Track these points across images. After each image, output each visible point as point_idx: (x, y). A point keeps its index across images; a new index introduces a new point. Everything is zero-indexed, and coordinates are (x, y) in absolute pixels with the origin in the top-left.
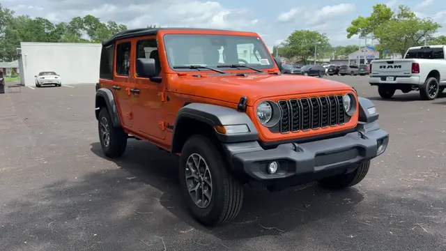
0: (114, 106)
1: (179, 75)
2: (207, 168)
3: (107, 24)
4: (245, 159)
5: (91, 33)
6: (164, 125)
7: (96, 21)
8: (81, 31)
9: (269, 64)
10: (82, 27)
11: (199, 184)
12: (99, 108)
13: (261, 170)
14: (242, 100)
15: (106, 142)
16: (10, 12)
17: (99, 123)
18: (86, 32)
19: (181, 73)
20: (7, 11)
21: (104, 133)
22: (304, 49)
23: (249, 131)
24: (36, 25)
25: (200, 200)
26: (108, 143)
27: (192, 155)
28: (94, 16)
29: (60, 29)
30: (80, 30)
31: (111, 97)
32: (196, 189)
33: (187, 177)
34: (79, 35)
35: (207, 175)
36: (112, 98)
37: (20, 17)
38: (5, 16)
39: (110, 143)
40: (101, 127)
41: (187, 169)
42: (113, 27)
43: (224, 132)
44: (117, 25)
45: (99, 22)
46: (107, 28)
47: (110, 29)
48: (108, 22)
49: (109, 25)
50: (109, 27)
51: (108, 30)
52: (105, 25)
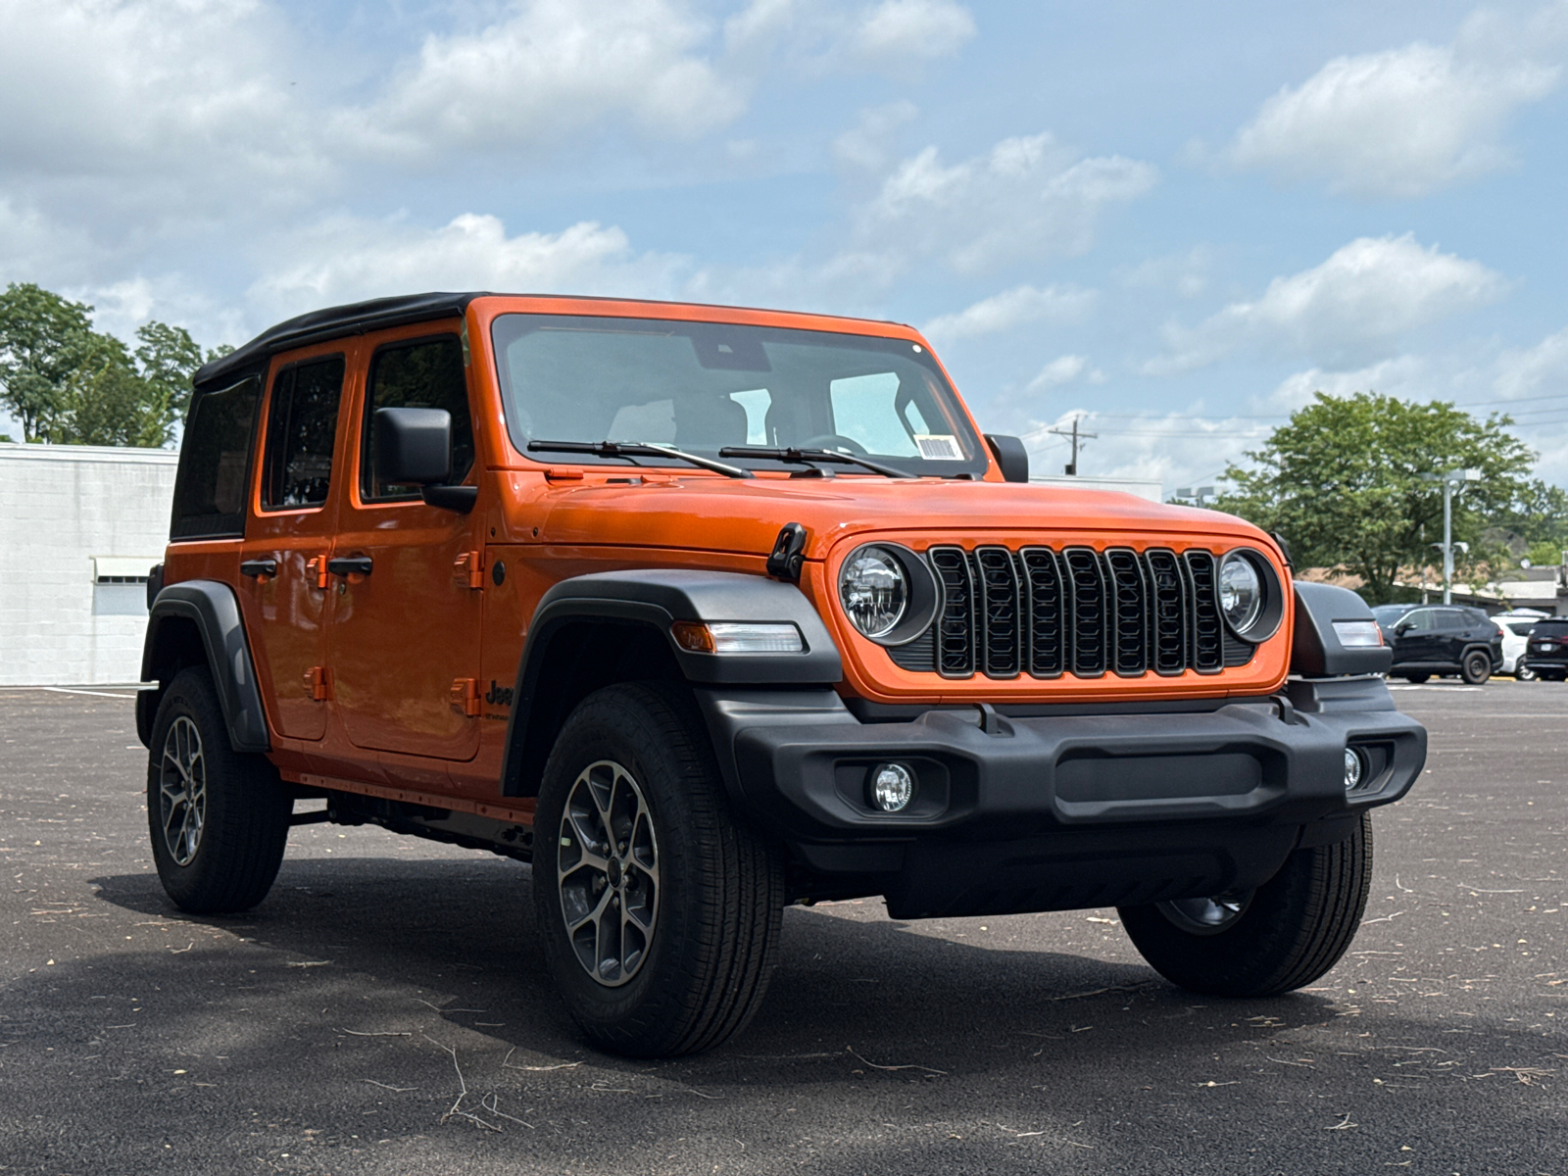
0: (239, 657)
1: (549, 476)
2: (642, 807)
4: (781, 743)
6: (477, 695)
7: (70, 317)
9: (960, 457)
11: (609, 893)
12: (154, 685)
13: (842, 790)
14: (787, 536)
15: (183, 845)
17: (155, 758)
19: (557, 469)
21: (176, 799)
22: (1377, 509)
23: (806, 647)
25: (611, 962)
26: (193, 846)
27: (585, 775)
31: (229, 613)
32: (596, 916)
33: (562, 875)
35: (644, 840)
36: (236, 621)
39: (203, 845)
40: (160, 774)
41: (565, 842)
43: (706, 644)
44: (198, 347)
45: (90, 329)
46: (131, 366)
47: (150, 374)
48: (143, 331)
49: (148, 349)
50: (145, 360)
51: (137, 378)
52: (122, 346)
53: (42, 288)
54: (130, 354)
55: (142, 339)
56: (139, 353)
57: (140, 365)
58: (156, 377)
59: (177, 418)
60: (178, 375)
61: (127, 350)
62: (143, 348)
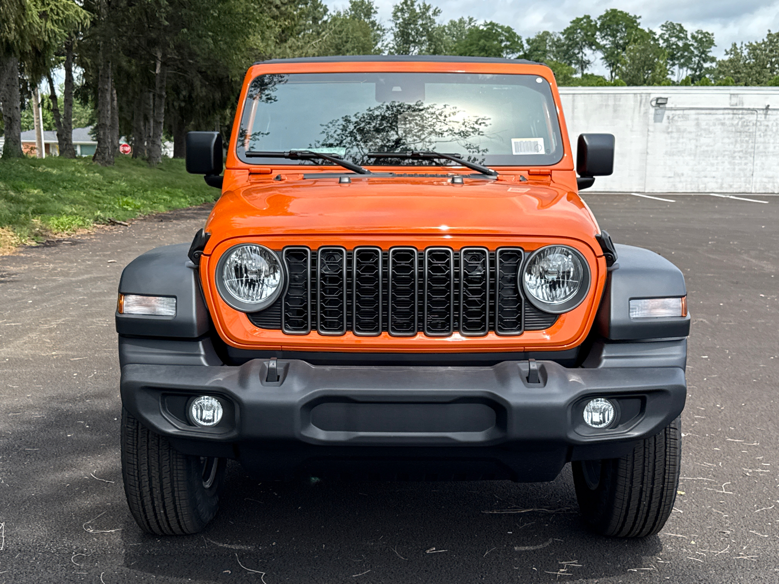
3: (658, 31)
5: (612, 59)
7: (630, 22)
8: (588, 53)
10: (592, 44)
16: (430, 13)
18: (600, 55)
20: (427, 8)
24: (482, 42)
28: (625, 11)
29: (537, 49)
30: (587, 51)
34: (584, 64)
37: (453, 23)
38: (420, 22)
42: (674, 39)
44: (686, 31)
45: (639, 27)
46: (657, 42)
47: (665, 45)
48: (663, 26)
49: (664, 34)
50: (663, 39)
51: (659, 48)
52: (654, 34)
53: (619, 9)
54: (657, 37)
55: (662, 30)
56: (660, 36)
57: (661, 41)
58: (667, 46)
59: (676, 64)
60: (677, 45)
61: (656, 35)
62: (662, 34)
